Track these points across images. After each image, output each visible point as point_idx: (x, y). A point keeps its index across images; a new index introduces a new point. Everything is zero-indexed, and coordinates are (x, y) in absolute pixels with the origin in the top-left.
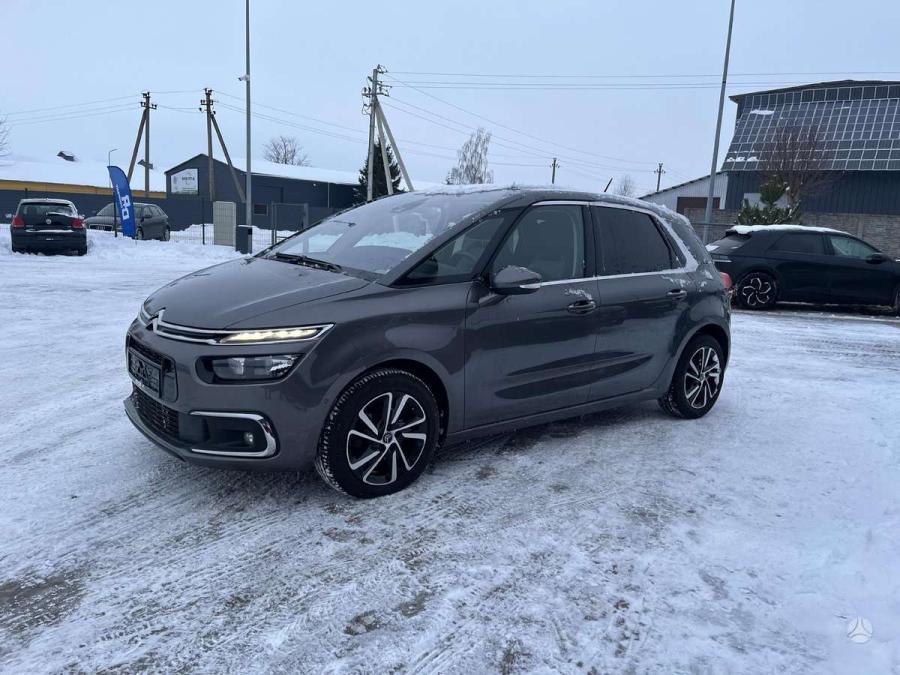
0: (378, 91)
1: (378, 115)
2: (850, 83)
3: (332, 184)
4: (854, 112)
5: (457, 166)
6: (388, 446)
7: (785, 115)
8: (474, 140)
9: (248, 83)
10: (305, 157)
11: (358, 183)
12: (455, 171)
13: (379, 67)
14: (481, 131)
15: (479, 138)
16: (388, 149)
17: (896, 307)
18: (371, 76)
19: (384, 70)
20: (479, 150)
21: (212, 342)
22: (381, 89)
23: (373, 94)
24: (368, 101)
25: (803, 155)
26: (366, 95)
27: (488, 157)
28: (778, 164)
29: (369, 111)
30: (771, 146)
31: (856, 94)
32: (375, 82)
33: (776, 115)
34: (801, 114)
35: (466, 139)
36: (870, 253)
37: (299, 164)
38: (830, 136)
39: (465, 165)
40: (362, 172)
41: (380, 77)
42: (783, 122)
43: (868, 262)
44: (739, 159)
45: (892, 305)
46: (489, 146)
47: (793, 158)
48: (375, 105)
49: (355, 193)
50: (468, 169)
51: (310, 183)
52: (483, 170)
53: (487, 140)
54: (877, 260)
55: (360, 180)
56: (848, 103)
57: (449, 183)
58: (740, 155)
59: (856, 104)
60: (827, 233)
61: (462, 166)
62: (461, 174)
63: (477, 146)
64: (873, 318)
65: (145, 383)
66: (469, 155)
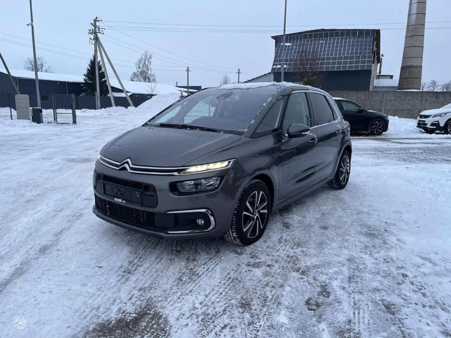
0: (97, 31)
1: (98, 44)
2: (323, 30)
3: (68, 82)
4: (326, 43)
5: (136, 71)
6: (255, 217)
7: (296, 45)
8: (143, 57)
9: (32, 27)
10: (49, 67)
11: (84, 81)
12: (135, 74)
13: (97, 18)
14: (146, 53)
15: (146, 56)
16: (99, 63)
17: (369, 131)
18: (93, 22)
19: (99, 19)
20: (147, 63)
21: (176, 173)
22: (99, 30)
23: (95, 33)
24: (92, 36)
25: (311, 64)
26: (91, 33)
27: (152, 67)
28: (301, 68)
29: (93, 42)
30: (296, 60)
31: (326, 35)
32: (95, 26)
33: (293, 45)
34: (303, 45)
35: (139, 57)
36: (358, 108)
37: (46, 71)
38: (320, 55)
39: (140, 71)
40: (85, 75)
41: (98, 24)
42: (295, 49)
43: (357, 112)
44: (278, 66)
45: (368, 131)
46: (152, 60)
47: (307, 66)
48: (96, 39)
49: (83, 87)
50: (142, 73)
51: (56, 82)
52: (150, 73)
53: (150, 57)
54: (361, 111)
55: (85, 80)
56: (323, 40)
57: (132, 80)
58: (279, 64)
59: (326, 40)
60: (340, 100)
61: (138, 71)
62: (138, 76)
63: (145, 60)
64: (361, 137)
65: (126, 200)
66: (141, 66)
